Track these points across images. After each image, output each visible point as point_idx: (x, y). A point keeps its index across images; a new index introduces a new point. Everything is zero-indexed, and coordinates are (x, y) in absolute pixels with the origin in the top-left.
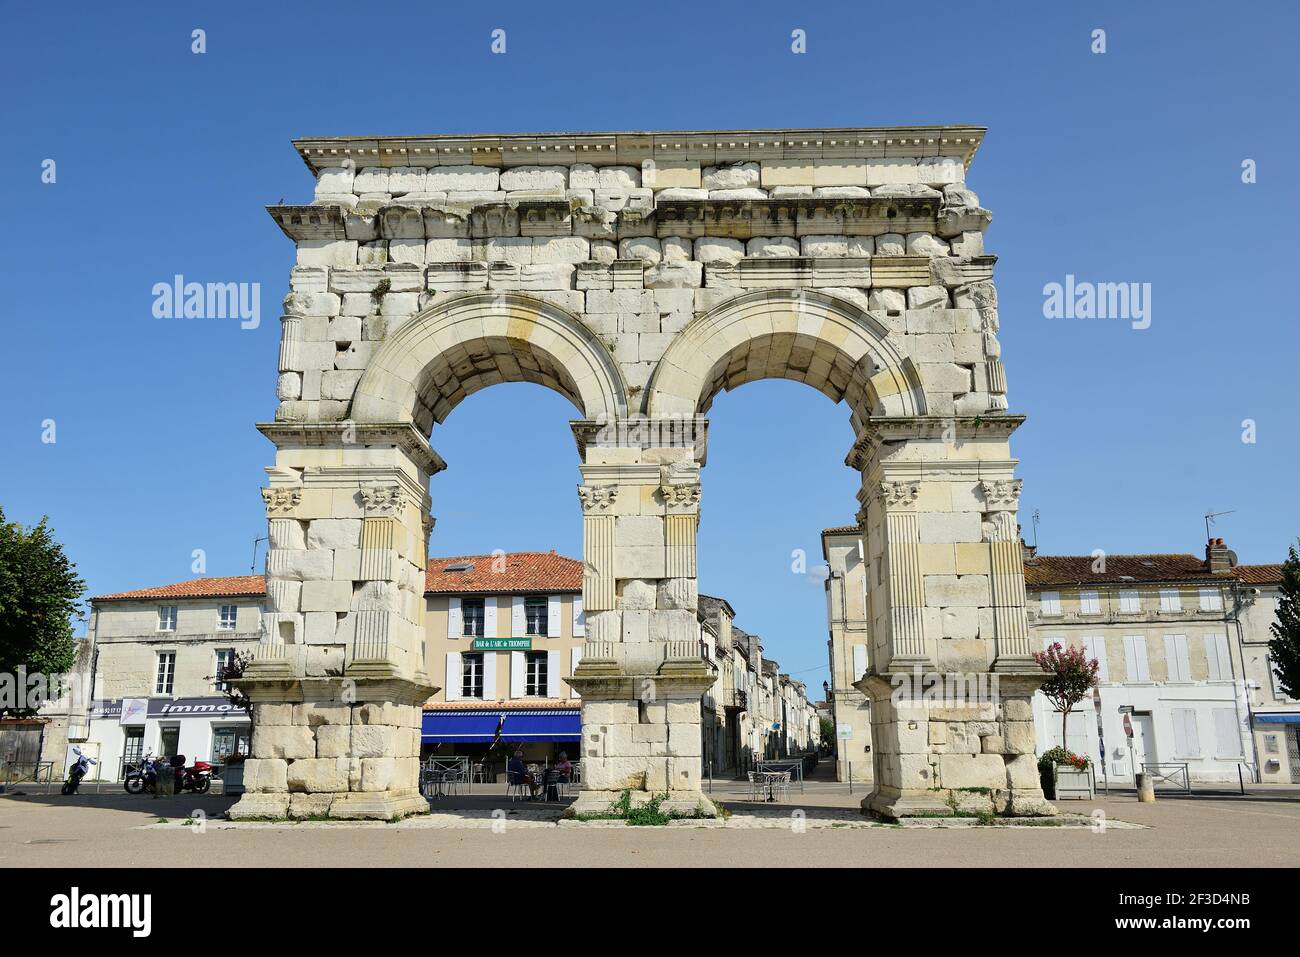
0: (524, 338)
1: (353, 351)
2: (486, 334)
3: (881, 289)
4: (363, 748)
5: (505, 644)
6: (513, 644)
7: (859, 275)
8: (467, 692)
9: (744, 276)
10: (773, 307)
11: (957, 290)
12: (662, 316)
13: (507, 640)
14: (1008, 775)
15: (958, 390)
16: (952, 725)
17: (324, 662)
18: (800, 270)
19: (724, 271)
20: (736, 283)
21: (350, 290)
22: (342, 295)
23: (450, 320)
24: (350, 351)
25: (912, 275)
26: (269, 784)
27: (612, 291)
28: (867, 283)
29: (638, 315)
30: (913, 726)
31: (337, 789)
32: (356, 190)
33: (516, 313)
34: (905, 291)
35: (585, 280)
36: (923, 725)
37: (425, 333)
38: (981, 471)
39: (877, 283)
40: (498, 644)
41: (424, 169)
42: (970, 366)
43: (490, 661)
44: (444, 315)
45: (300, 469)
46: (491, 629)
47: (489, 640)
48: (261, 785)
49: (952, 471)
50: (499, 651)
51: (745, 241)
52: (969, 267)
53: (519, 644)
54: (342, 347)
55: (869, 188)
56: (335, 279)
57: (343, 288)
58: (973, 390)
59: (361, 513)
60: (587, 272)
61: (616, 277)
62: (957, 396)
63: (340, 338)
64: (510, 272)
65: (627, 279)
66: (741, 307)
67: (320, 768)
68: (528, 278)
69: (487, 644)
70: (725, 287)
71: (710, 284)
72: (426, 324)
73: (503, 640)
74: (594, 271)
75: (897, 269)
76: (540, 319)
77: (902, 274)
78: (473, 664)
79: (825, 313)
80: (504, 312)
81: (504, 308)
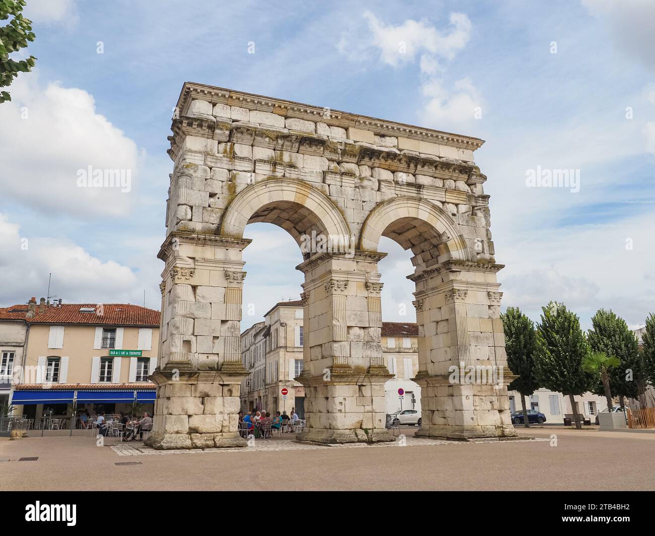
0: (302, 203)
1: (218, 198)
2: (284, 199)
3: (448, 203)
4: (230, 409)
5: (127, 354)
6: (131, 353)
7: (440, 195)
8: (102, 379)
9: (396, 189)
10: (409, 205)
11: (476, 208)
12: (364, 202)
13: (128, 351)
14: (501, 418)
15: (478, 251)
16: (481, 397)
17: (207, 362)
18: (418, 189)
19: (389, 185)
20: (393, 192)
21: (216, 166)
22: (211, 168)
23: (267, 190)
24: (216, 198)
25: (460, 199)
26: (180, 429)
27: (341, 187)
28: (444, 200)
29: (353, 200)
30: (467, 398)
31: (216, 431)
32: (214, 114)
33: (299, 191)
34: (457, 205)
35: (330, 179)
36: (471, 397)
37: (255, 195)
38: (488, 288)
39: (448, 200)
40: (123, 353)
41: (248, 110)
42: (482, 242)
43: (117, 362)
44: (265, 187)
45: (193, 258)
46: (119, 345)
47: (118, 351)
48: (176, 430)
49: (478, 286)
50: (123, 356)
51: (393, 172)
52: (480, 199)
53: (135, 353)
54: (212, 195)
55: (440, 157)
56: (208, 159)
57: (212, 165)
58: (484, 252)
59: (226, 284)
60: (331, 176)
61: (343, 181)
62: (477, 254)
63: (210, 190)
64: (296, 170)
65: (348, 182)
66: (397, 203)
67: (207, 420)
68: (304, 174)
69: (117, 353)
70: (389, 192)
71: (383, 190)
72: (256, 190)
73: (126, 351)
74: (334, 176)
75: (455, 195)
76: (310, 196)
77: (457, 198)
78: (107, 364)
79: (429, 211)
80: (295, 190)
81: (293, 187)
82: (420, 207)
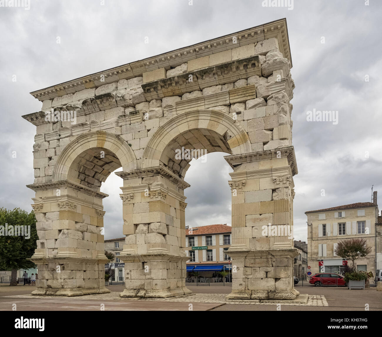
0: (102, 147)
1: (53, 159)
2: (91, 147)
3: (234, 104)
5: (200, 248)
6: (202, 248)
7: (224, 100)
9: (177, 109)
10: (189, 119)
11: (268, 98)
12: (148, 131)
13: (201, 247)
14: (275, 285)
15: (265, 141)
17: (53, 253)
19: (170, 109)
20: (175, 113)
21: (51, 140)
22: (49, 142)
23: (79, 145)
24: (52, 160)
25: (247, 95)
27: (130, 124)
28: (228, 102)
29: (139, 132)
30: (238, 269)
31: (59, 288)
32: (53, 106)
33: (99, 138)
34: (244, 102)
35: (121, 122)
37: (72, 150)
38: (273, 172)
39: (232, 102)
40: (199, 248)
41: (72, 94)
42: (272, 130)
43: (196, 252)
44: (77, 143)
45: (42, 198)
46: (196, 244)
47: (196, 247)
49: (260, 174)
50: (199, 250)
51: (180, 96)
53: (204, 248)
54: (50, 159)
56: (46, 137)
57: (49, 139)
58: (272, 139)
59: (59, 209)
60: (122, 119)
61: (132, 119)
62: (265, 144)
63: (48, 156)
64: (97, 124)
65: (135, 119)
66: (176, 121)
68: (103, 125)
69: (195, 248)
70: (171, 115)
71: (165, 115)
72: (72, 147)
73: (200, 247)
74: (124, 118)
75: (241, 93)
76: (107, 139)
77: (243, 95)
78: (192, 253)
79: (209, 118)
80: (96, 138)
81: (95, 137)
82: (200, 118)
